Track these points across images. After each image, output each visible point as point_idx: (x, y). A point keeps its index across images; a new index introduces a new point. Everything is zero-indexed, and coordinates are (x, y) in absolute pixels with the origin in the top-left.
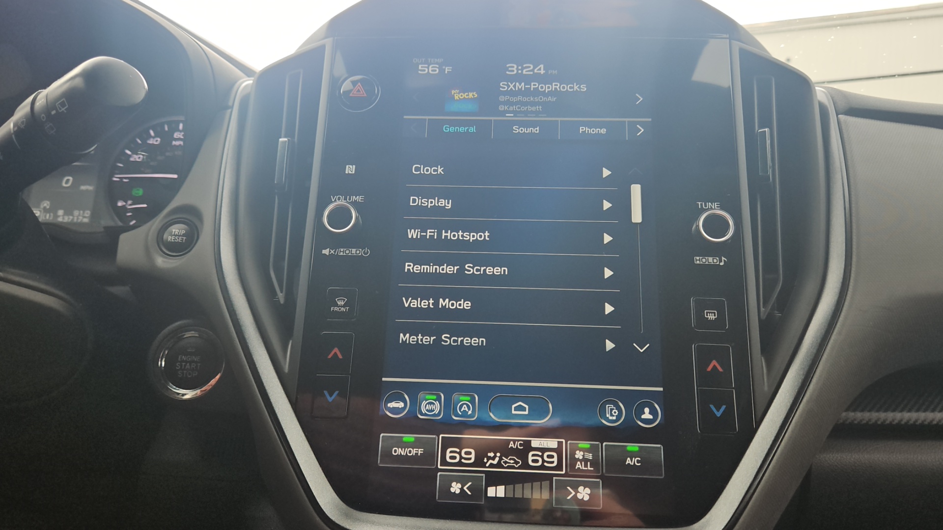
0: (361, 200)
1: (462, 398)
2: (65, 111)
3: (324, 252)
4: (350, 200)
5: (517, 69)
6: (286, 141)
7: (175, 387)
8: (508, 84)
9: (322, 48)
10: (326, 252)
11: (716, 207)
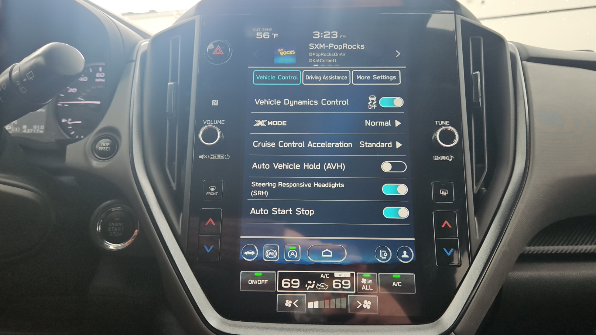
0: (223, 123)
1: (291, 248)
2: (33, 79)
3: (200, 157)
4: (215, 123)
5: (320, 35)
6: (172, 85)
7: (109, 243)
8: (314, 45)
9: (193, 22)
10: (202, 157)
11: (447, 124)
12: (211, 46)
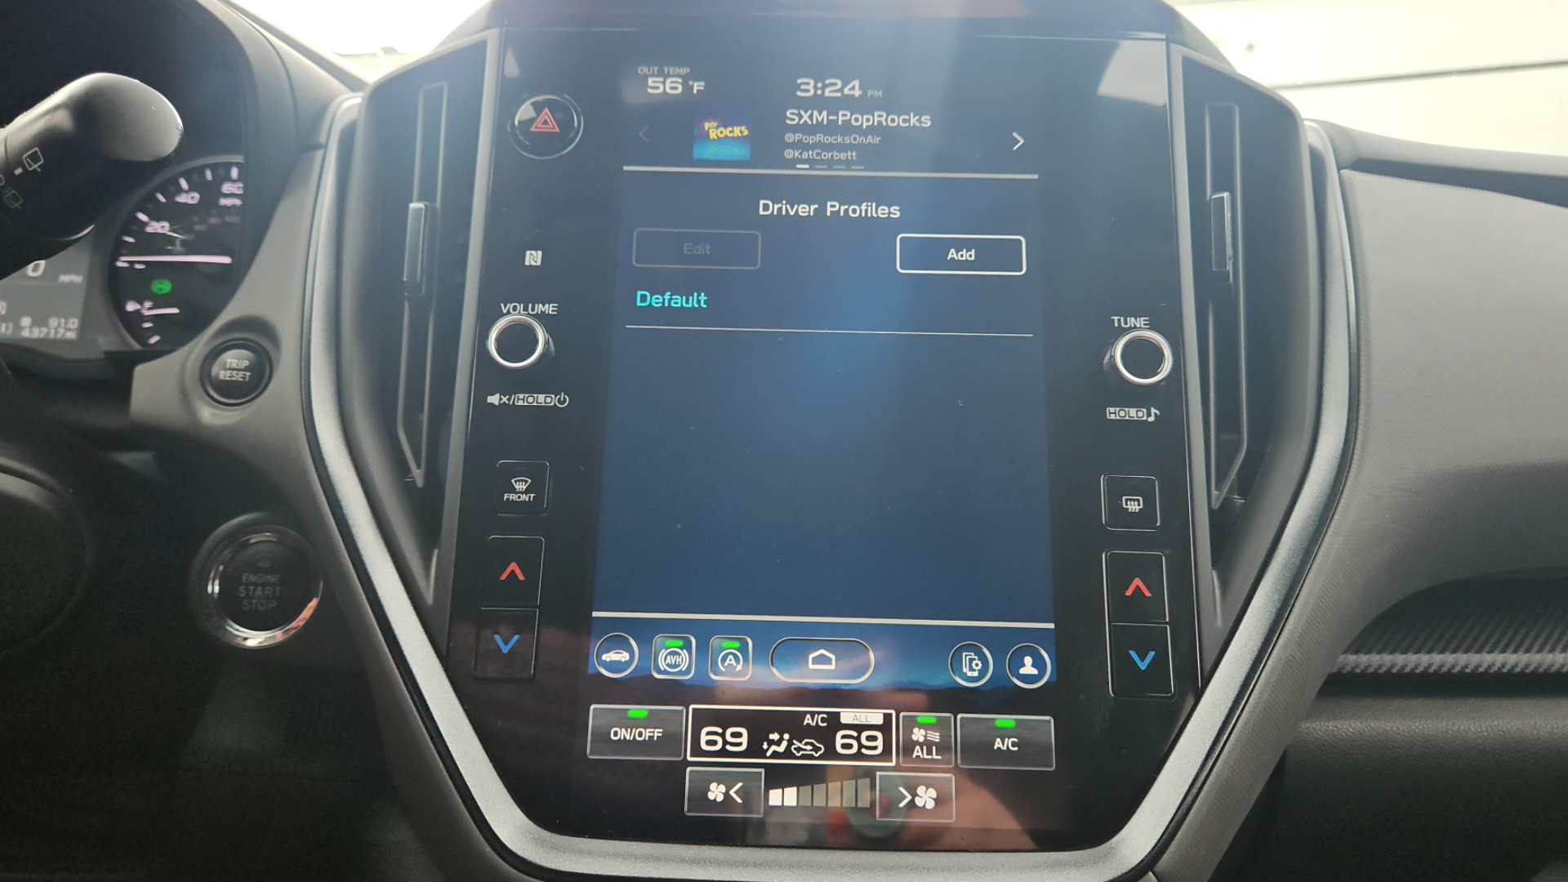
0: (553, 311)
1: (726, 644)
2: (39, 170)
3: (491, 399)
4: (533, 310)
5: (816, 88)
6: (421, 209)
7: (237, 627)
8: (799, 113)
9: (481, 47)
10: (494, 399)
11: (1142, 326)
12: (525, 111)
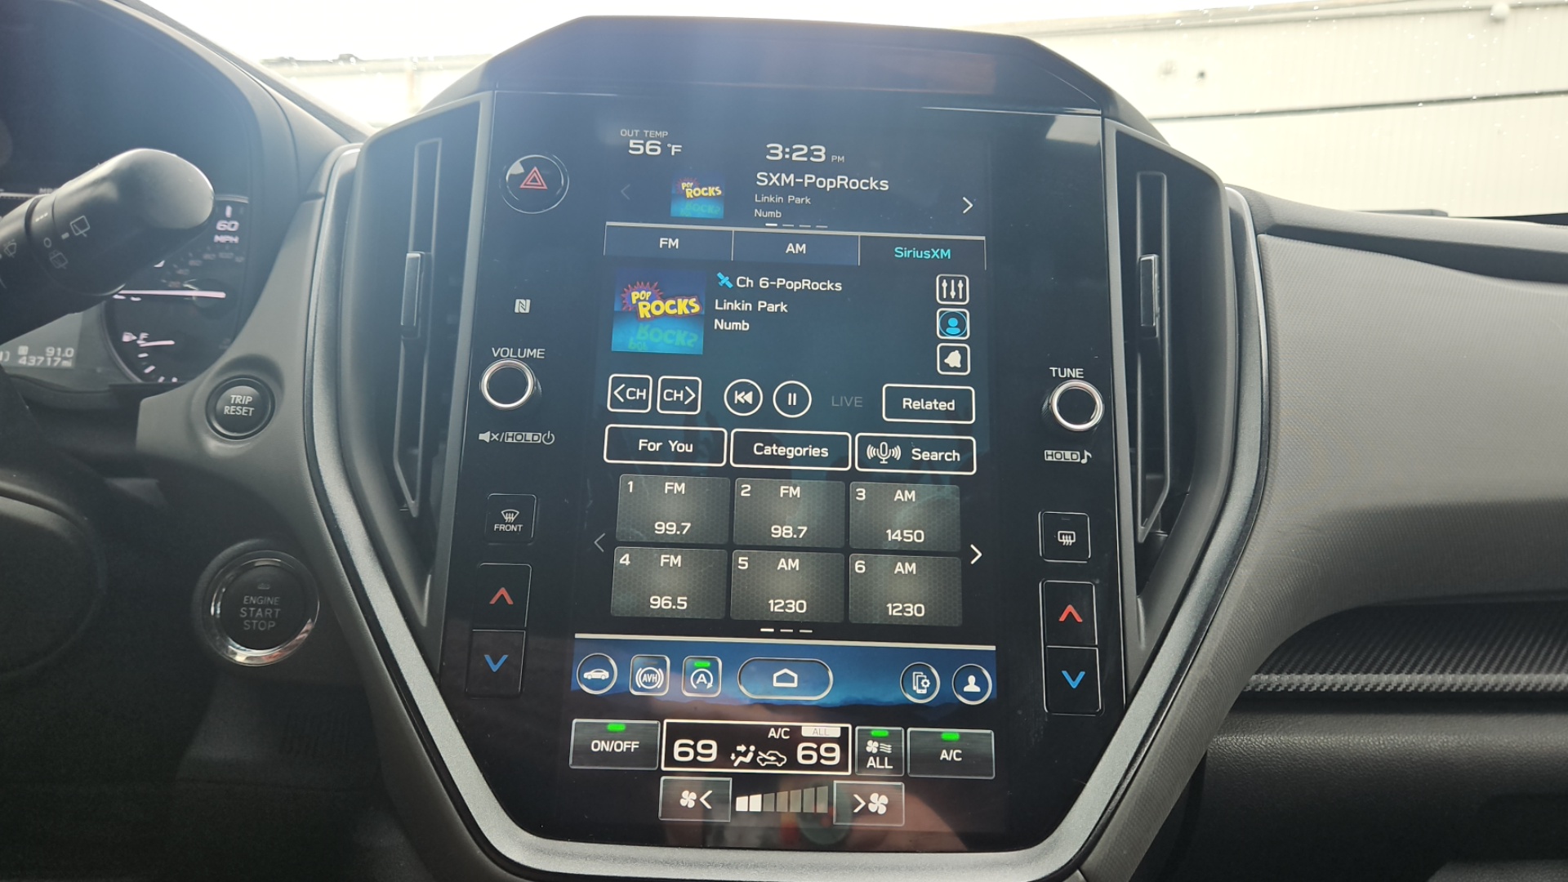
0: (540, 355)
1: (698, 664)
2: (85, 235)
3: (482, 437)
4: (522, 354)
5: (784, 152)
6: (418, 258)
7: (238, 646)
8: (769, 175)
9: (474, 108)
10: (485, 437)
11: (1077, 376)
12: (517, 168)
